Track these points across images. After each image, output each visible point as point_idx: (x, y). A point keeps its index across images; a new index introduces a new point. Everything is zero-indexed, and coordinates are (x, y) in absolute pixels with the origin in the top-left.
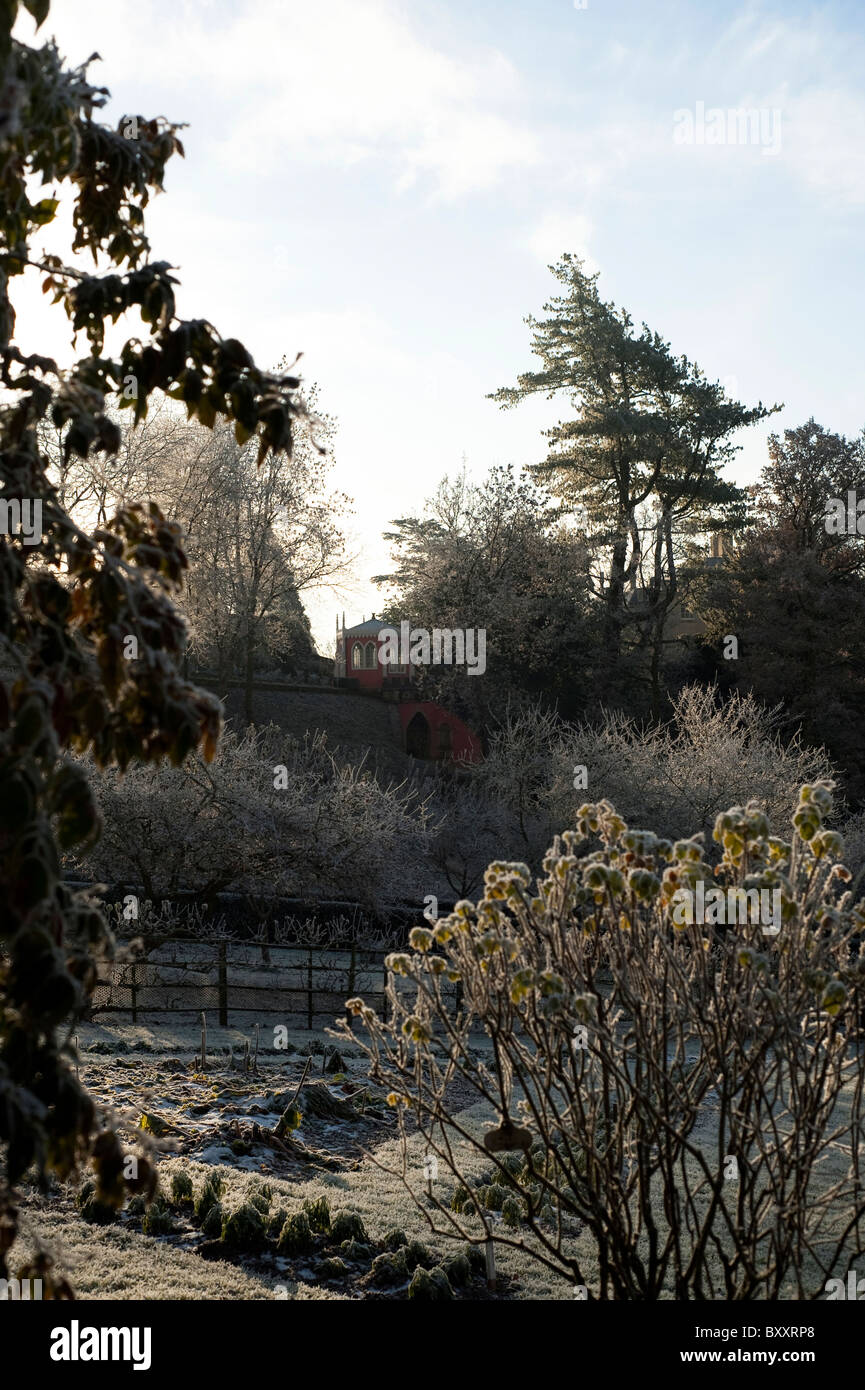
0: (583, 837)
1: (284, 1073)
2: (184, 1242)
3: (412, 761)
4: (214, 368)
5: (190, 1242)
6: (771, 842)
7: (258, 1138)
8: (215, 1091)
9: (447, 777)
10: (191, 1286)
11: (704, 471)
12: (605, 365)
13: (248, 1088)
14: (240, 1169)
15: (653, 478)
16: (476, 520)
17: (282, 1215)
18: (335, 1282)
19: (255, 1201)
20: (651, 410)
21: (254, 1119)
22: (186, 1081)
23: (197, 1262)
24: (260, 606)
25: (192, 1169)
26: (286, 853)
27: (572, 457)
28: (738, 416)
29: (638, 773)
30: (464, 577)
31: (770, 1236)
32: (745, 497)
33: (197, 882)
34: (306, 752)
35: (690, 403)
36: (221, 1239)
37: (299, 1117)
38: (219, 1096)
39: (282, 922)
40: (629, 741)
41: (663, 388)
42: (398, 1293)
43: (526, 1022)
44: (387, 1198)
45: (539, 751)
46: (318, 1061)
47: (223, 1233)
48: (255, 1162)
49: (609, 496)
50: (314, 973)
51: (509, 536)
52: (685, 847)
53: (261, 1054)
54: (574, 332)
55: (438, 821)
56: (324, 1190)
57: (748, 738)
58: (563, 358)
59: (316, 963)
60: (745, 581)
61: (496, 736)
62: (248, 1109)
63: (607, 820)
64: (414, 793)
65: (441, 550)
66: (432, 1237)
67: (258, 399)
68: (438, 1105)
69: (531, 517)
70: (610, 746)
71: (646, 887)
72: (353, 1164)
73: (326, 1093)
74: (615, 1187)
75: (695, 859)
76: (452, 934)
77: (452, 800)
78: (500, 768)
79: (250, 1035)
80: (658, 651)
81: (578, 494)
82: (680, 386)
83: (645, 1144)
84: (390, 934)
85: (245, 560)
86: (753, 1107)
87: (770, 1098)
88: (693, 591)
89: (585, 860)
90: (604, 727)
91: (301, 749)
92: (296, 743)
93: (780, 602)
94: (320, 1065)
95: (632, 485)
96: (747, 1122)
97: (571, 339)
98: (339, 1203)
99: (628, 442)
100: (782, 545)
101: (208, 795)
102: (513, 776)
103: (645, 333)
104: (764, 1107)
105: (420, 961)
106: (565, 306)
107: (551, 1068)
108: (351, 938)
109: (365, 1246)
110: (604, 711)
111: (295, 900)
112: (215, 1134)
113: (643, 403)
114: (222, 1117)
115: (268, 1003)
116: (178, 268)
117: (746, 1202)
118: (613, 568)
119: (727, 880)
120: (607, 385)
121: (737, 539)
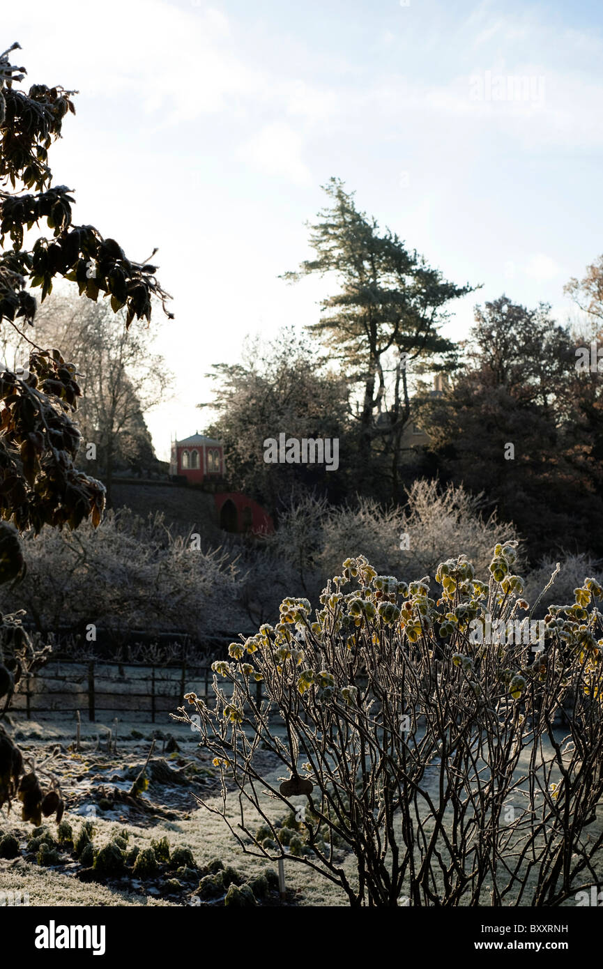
0: (347, 580)
1: (135, 753)
2: (67, 870)
3: (224, 533)
4: (97, 259)
5: (71, 870)
6: (475, 583)
7: (118, 798)
8: (87, 766)
9: (249, 545)
10: (72, 900)
11: (429, 330)
12: (360, 255)
13: (110, 764)
14: (105, 819)
15: (394, 335)
16: (269, 364)
17: (136, 850)
18: (173, 896)
19: (117, 841)
20: (392, 287)
21: (115, 785)
22: (65, 759)
23: (76, 884)
24: (116, 424)
25: (72, 820)
26: (136, 599)
27: (336, 320)
28: (451, 292)
29: (383, 541)
30: (261, 404)
31: (474, 851)
32: (457, 348)
33: (73, 620)
34: (150, 527)
35: (419, 282)
36: (93, 867)
37: (147, 782)
38: (90, 769)
39: (134, 647)
40: (377, 519)
41: (400, 272)
42: (217, 903)
43: (308, 708)
44: (209, 838)
45: (314, 526)
46: (160, 745)
47: (95, 863)
48: (116, 815)
49: (363, 347)
50: (156, 683)
51: (293, 376)
52: (417, 586)
53: (119, 740)
54: (339, 232)
55: (243, 576)
56: (165, 833)
57: (460, 517)
58: (330, 250)
59: (158, 676)
60: (457, 407)
61: (284, 516)
62: (110, 778)
63: (363, 569)
64: (226, 556)
65: (244, 385)
66: (240, 864)
67: (127, 280)
68: (248, 766)
69: (308, 362)
70: (364, 523)
71: (390, 614)
72: (185, 816)
73: (166, 766)
74: (370, 819)
75: (423, 594)
76: (258, 647)
77: (253, 561)
78: (287, 539)
79: (110, 727)
80: (397, 456)
81: (341, 346)
82: (412, 271)
83: (389, 790)
84: (210, 655)
85: (105, 392)
86: (463, 763)
87: (474, 757)
88: (422, 414)
89: (348, 595)
90: (359, 510)
91: (146, 525)
92: (143, 521)
93: (481, 422)
94: (161, 747)
95: (379, 340)
96: (459, 773)
97: (336, 237)
98: (176, 842)
99: (376, 310)
100: (483, 382)
101: (80, 557)
102: (295, 544)
103: (388, 233)
104: (470, 763)
105: (235, 666)
106: (332, 214)
107: (326, 739)
108: (181, 658)
109: (194, 871)
110: (360, 498)
111: (142, 632)
112: (88, 796)
113: (386, 282)
114: (92, 784)
115: (123, 705)
116: (73, 191)
117: (459, 828)
118: (365, 398)
119: (445, 609)
120: (361, 269)
121: (452, 378)
